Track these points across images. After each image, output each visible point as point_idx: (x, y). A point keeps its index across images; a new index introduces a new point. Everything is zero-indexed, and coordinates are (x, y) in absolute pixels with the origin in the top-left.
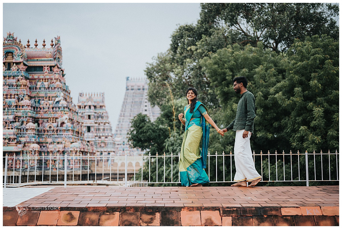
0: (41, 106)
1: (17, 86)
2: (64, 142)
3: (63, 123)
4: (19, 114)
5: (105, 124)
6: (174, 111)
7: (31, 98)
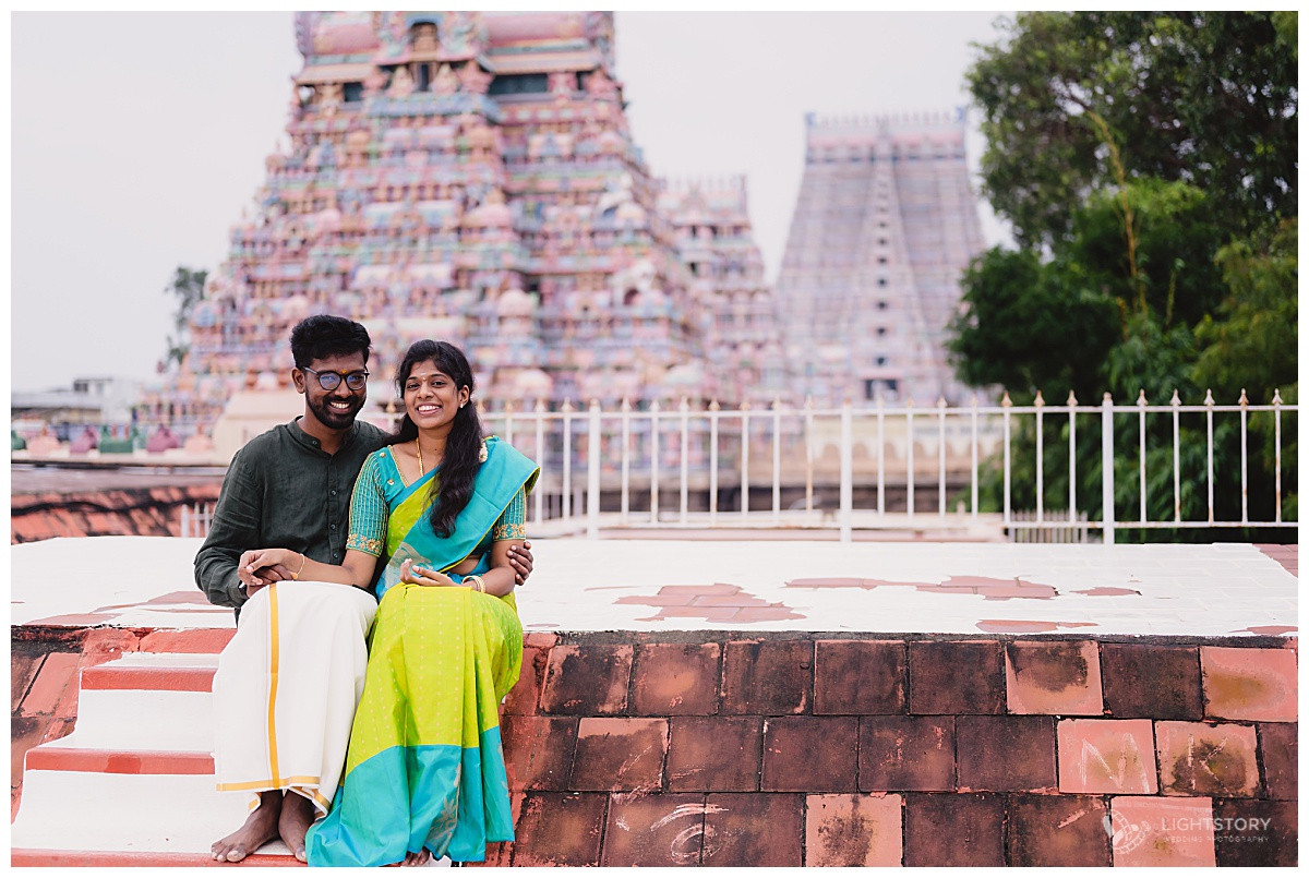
0: (549, 228)
1: (458, 151)
2: (638, 364)
3: (631, 294)
4: (471, 260)
5: (752, 294)
6: (1130, 231)
7: (509, 196)
